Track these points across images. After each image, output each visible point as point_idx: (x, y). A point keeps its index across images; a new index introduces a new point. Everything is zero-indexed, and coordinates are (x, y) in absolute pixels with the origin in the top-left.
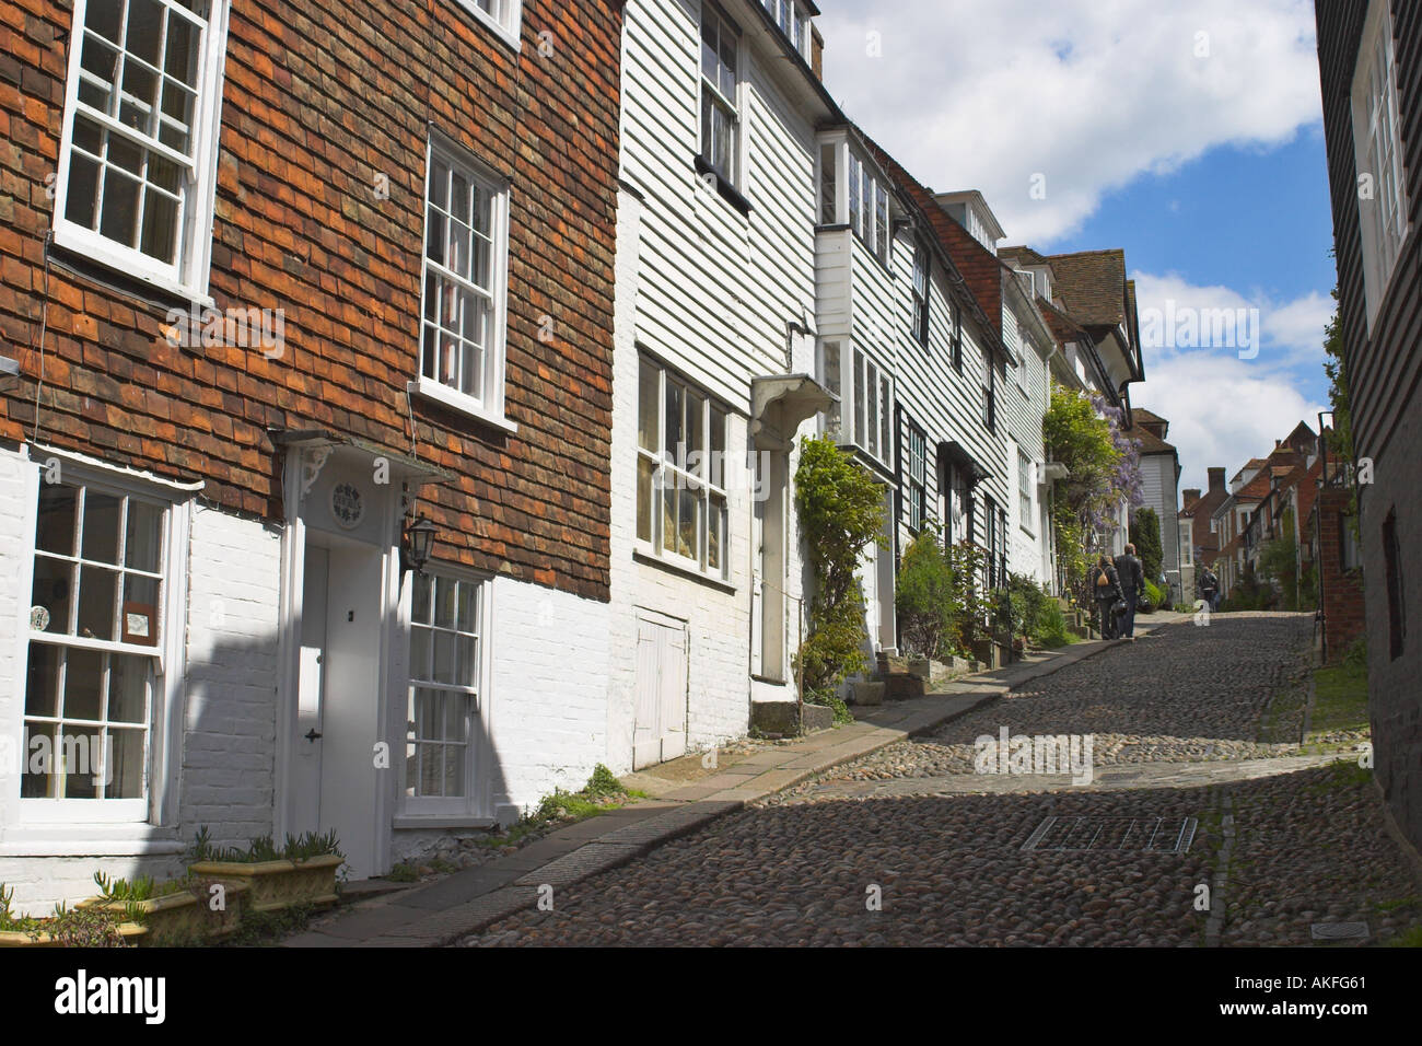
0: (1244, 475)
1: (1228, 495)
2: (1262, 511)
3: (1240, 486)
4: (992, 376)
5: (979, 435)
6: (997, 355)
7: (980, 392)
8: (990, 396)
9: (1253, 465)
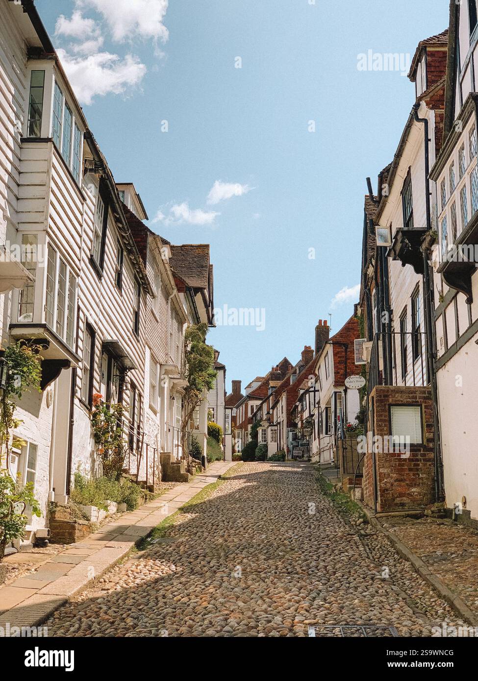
0: (253, 385)
1: (242, 396)
2: (264, 404)
3: (250, 390)
4: (139, 302)
5: (129, 339)
6: (142, 286)
7: (132, 310)
8: (137, 315)
9: (258, 379)
